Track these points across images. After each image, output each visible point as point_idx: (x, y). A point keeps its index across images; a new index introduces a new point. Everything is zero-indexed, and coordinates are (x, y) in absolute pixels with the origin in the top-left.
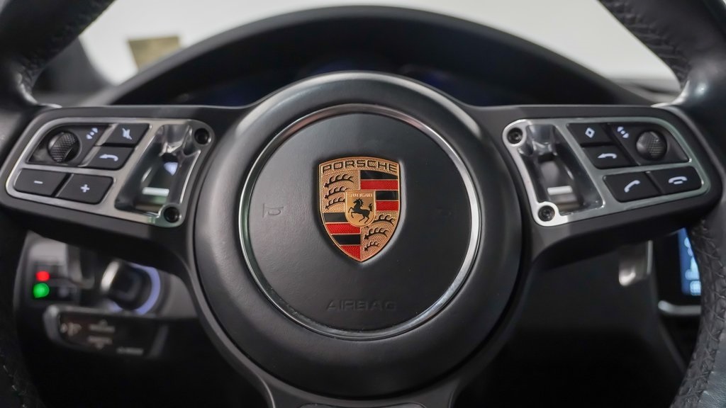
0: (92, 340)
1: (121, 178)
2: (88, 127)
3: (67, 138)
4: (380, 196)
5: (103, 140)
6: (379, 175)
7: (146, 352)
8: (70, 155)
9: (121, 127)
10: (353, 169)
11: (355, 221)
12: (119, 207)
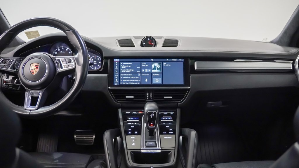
0: (9, 87)
1: (11, 65)
2: (7, 60)
3: (5, 61)
4: (37, 68)
5: (9, 61)
6: (37, 65)
7: (17, 89)
8: (5, 63)
9: (11, 60)
10: (34, 65)
11: (34, 70)
12: (11, 69)
